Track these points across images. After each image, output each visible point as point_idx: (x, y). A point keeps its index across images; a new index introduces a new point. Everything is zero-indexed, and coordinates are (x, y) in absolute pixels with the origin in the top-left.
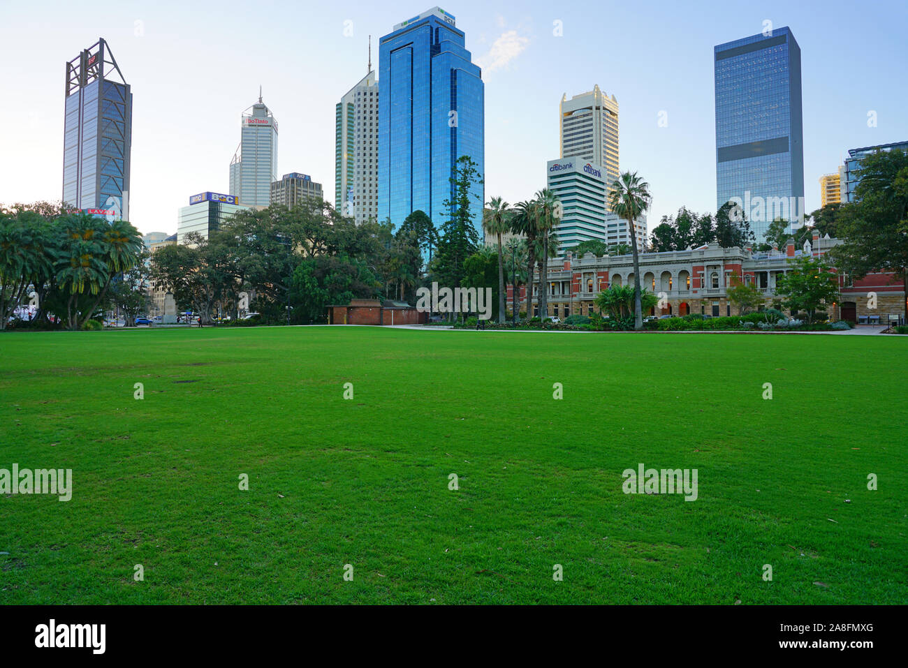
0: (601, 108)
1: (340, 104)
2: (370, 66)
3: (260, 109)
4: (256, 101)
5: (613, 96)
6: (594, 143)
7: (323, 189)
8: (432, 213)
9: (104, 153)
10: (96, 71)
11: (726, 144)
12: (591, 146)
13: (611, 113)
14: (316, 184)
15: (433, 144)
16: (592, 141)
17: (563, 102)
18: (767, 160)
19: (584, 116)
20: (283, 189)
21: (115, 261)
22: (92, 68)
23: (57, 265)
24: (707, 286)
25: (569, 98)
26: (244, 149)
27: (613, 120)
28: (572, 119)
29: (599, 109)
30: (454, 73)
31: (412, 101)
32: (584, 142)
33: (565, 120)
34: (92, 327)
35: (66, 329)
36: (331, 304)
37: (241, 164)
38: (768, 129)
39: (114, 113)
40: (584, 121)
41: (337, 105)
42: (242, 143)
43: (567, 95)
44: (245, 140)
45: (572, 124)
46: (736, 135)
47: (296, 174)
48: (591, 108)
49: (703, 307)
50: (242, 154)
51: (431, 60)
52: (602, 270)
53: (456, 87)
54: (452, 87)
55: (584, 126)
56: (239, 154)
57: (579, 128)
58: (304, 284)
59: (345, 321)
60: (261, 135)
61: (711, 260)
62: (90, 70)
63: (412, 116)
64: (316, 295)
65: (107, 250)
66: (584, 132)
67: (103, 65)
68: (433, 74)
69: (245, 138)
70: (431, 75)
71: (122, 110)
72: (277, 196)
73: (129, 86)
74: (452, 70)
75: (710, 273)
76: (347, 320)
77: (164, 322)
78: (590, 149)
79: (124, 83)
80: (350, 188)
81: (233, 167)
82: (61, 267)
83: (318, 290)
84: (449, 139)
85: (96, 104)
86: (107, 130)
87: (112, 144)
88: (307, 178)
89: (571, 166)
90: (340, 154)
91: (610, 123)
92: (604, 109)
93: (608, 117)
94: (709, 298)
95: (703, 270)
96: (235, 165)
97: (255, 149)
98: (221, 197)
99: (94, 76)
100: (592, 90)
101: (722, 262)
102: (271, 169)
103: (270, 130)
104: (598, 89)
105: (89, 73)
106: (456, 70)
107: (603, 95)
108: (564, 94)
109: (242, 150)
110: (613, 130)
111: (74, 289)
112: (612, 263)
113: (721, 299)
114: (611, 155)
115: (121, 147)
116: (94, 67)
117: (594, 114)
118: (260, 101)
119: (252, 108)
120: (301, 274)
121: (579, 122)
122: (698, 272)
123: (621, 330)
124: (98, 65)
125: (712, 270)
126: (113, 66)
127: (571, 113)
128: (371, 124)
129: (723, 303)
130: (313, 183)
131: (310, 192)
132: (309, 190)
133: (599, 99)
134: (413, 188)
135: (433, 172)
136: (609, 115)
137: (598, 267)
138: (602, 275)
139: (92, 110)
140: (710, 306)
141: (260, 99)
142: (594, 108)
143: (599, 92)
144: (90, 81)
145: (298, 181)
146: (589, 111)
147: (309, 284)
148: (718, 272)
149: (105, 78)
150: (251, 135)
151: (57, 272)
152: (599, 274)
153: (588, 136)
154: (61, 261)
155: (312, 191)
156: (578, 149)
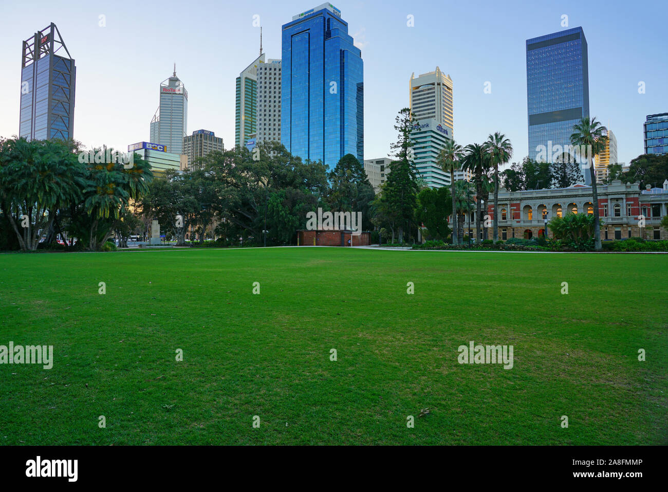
0: (441, 84)
1: (239, 78)
2: (261, 50)
3: (174, 80)
4: (171, 75)
5: (449, 75)
6: (436, 110)
7: (224, 142)
8: (325, 160)
9: (54, 112)
10: (47, 48)
11: (535, 112)
12: (434, 112)
13: (448, 88)
14: (219, 138)
15: (326, 106)
16: (434, 108)
17: (412, 79)
18: (566, 124)
19: (429, 89)
20: (189, 143)
21: (133, 189)
22: (43, 46)
23: (86, 193)
24: (611, 215)
25: (416, 76)
26: (161, 111)
27: (449, 93)
28: (419, 92)
29: (440, 85)
30: (342, 53)
31: (309, 74)
32: (428, 109)
33: (413, 93)
34: (110, 248)
35: (86, 250)
36: (301, 229)
37: (159, 123)
38: (567, 102)
39: (62, 81)
40: (428, 94)
41: (237, 79)
42: (160, 107)
43: (415, 74)
44: (162, 104)
45: (419, 96)
46: (542, 105)
47: (203, 131)
48: (433, 84)
49: (606, 232)
50: (160, 115)
51: (324, 42)
52: (515, 202)
53: (344, 63)
54: (341, 63)
55: (428, 98)
56: (158, 114)
57: (424, 98)
58: (278, 212)
59: (315, 243)
60: (175, 101)
61: (616, 194)
62: (42, 47)
63: (309, 85)
64: (289, 221)
65: (127, 180)
66: (428, 102)
67: (53, 44)
68: (326, 54)
69: (163, 103)
70: (324, 54)
71: (68, 79)
72: (189, 147)
73: (74, 60)
74: (341, 50)
75: (613, 204)
76: (316, 242)
77: (152, 244)
78: (433, 114)
79: (69, 58)
80: (247, 142)
81: (153, 125)
82: (88, 195)
83: (290, 217)
84: (339, 104)
85: (47, 73)
86: (56, 94)
87: (60, 105)
88: (212, 134)
89: (427, 126)
90: (239, 116)
91: (447, 95)
92: (444, 85)
93: (446, 91)
94: (613, 225)
95: (607, 202)
96: (154, 123)
97: (170, 111)
98: (153, 146)
99: (46, 52)
100: (434, 70)
101: (625, 195)
102: (182, 127)
103: (182, 97)
104: (439, 69)
105: (42, 50)
106: (343, 51)
107: (442, 75)
108: (413, 73)
109: (160, 112)
110: (449, 101)
111: (101, 214)
112: (523, 196)
113: (624, 225)
114: (448, 119)
115: (67, 107)
116: (45, 46)
117: (436, 88)
118: (175, 75)
119: (168, 81)
120: (275, 204)
121: (424, 94)
122: (602, 204)
123: (584, 251)
124: (49, 44)
125: (615, 202)
126: (61, 45)
127: (418, 88)
128: (270, 92)
129: (626, 229)
130: (217, 138)
131: (214, 145)
132: (213, 143)
133: (440, 77)
134: (310, 140)
135: (326, 128)
136: (446, 89)
137: (512, 200)
138: (514, 206)
139: (44, 79)
140: (614, 232)
141: (175, 73)
142: (436, 84)
143: (439, 73)
144: (42, 56)
145: (204, 136)
146: (433, 86)
147: (283, 212)
148: (621, 204)
149: (55, 54)
150: (167, 100)
151: (85, 199)
152: (512, 205)
153: (432, 105)
154: (89, 189)
155: (216, 144)
156: (424, 114)
